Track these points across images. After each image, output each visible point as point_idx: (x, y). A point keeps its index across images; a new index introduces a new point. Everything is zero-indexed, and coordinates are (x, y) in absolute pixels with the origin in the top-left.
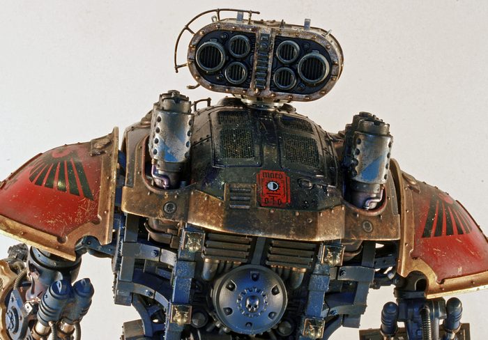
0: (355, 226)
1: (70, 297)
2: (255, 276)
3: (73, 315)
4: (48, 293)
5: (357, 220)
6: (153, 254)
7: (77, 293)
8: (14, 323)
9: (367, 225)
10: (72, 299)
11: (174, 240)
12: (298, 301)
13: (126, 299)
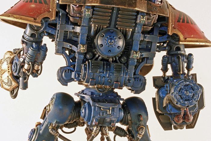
0: (151, 8)
1: (38, 51)
2: (112, 32)
3: (39, 61)
4: (30, 49)
5: (152, 6)
6: (71, 28)
7: (41, 49)
8: (16, 68)
9: (156, 9)
10: (39, 52)
11: (80, 20)
12: (129, 46)
13: (60, 51)
